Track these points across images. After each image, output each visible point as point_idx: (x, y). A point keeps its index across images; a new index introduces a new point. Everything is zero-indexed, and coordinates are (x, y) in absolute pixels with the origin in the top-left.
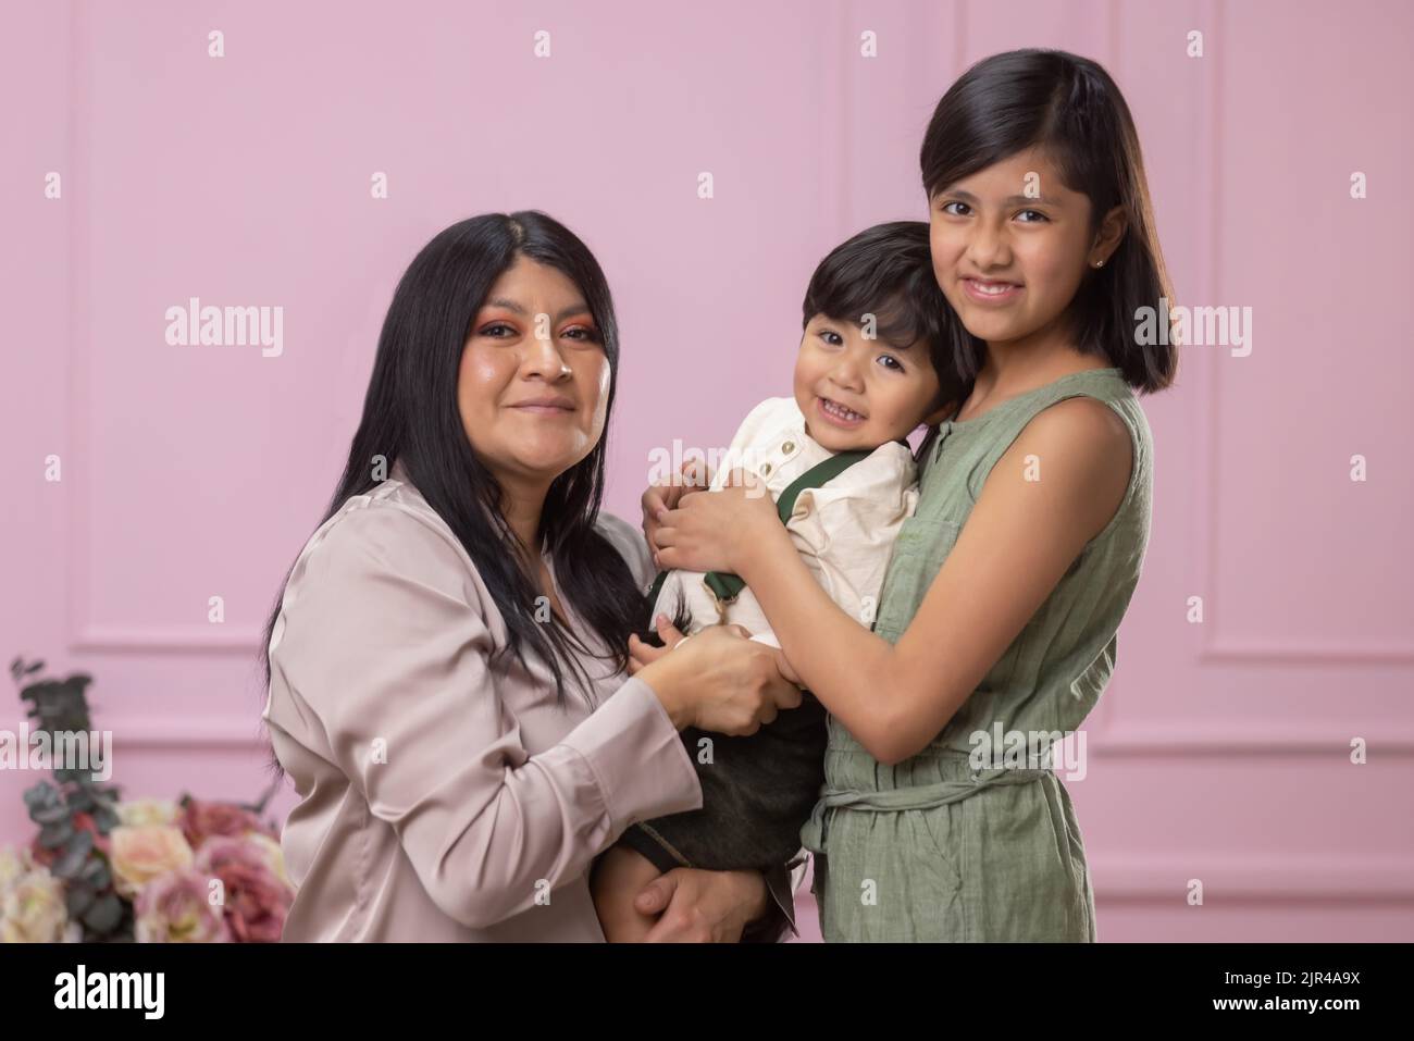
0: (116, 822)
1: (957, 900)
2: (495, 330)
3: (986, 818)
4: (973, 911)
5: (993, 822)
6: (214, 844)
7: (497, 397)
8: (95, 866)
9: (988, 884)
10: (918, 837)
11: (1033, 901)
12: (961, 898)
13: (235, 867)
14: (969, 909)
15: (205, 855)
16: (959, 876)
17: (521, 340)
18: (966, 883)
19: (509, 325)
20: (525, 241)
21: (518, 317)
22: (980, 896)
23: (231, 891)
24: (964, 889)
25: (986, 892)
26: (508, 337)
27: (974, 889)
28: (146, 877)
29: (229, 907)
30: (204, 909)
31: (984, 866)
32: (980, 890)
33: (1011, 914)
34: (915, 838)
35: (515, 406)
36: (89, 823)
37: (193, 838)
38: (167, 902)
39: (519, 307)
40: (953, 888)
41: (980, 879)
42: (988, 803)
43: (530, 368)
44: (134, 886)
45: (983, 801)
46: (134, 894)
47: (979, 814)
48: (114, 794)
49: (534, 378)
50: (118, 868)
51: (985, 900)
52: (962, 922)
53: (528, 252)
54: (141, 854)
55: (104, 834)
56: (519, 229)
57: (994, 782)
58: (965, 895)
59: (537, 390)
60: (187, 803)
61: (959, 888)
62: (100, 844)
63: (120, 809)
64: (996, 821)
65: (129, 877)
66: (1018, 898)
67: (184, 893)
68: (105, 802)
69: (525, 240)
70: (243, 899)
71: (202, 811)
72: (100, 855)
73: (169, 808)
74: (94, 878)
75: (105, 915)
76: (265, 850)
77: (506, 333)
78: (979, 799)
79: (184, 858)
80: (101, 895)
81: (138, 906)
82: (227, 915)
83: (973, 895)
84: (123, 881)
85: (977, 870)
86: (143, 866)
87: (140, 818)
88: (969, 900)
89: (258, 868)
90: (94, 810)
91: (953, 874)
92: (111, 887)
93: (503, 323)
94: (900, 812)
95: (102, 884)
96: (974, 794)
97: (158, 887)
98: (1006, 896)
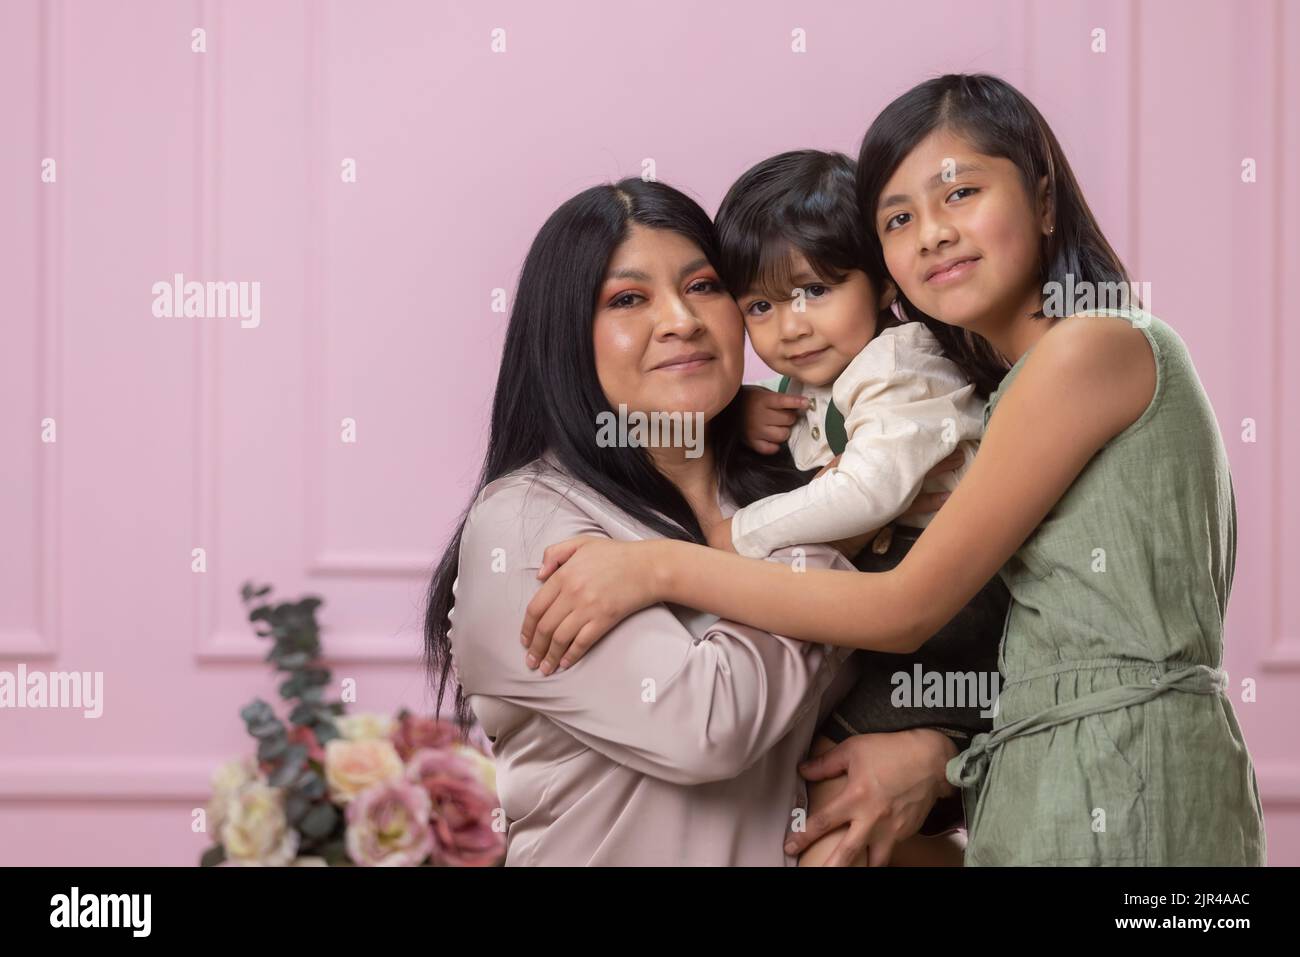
0: (335, 735)
1: (1140, 802)
2: (624, 300)
3: (1167, 724)
4: (1154, 813)
5: (1174, 728)
6: (424, 756)
7: (638, 360)
8: (309, 777)
9: (1169, 787)
10: (1099, 742)
11: (1212, 809)
12: (1143, 800)
13: (443, 778)
14: (1151, 811)
15: (415, 766)
16: (1141, 777)
17: (650, 305)
18: (1148, 786)
19: (636, 292)
20: (635, 210)
21: (641, 284)
22: (1162, 799)
23: (438, 801)
24: (1147, 790)
25: (1167, 795)
26: (638, 304)
27: (1155, 792)
28: (358, 787)
29: (435, 815)
30: (410, 818)
31: (1165, 770)
32: (1162, 792)
33: (1190, 819)
34: (1095, 742)
35: (657, 368)
36: (311, 737)
37: (404, 752)
38: (377, 811)
39: (642, 274)
40: (1135, 789)
41: (1161, 782)
42: (1169, 709)
43: (664, 328)
44: (345, 795)
45: (1164, 706)
46: (346, 803)
47: (1160, 720)
48: (338, 709)
49: (670, 338)
50: (333, 779)
51: (1167, 803)
52: (1144, 822)
53: (641, 219)
54: (353, 766)
55: (322, 746)
56: (627, 198)
57: (1173, 686)
58: (1147, 798)
59: (674, 349)
60: (404, 717)
61: (1142, 789)
62: (317, 755)
63: (341, 723)
64: (1177, 726)
65: (342, 787)
66: (1197, 804)
67: (390, 803)
68: (326, 716)
69: (636, 206)
70: (449, 809)
71: (416, 724)
72: (316, 767)
73: (386, 722)
74: (310, 787)
75: (320, 822)
76: (471, 762)
77: (636, 301)
78: (1159, 702)
79: (394, 771)
80: (316, 803)
81: (350, 814)
82: (433, 823)
83: (1154, 797)
84: (338, 792)
85: (1158, 773)
86: (355, 777)
87: (358, 732)
88: (1151, 802)
89: (466, 779)
90: (314, 724)
91: (1134, 776)
92: (326, 795)
93: (630, 292)
94: (1081, 719)
95: (317, 793)
96: (1154, 698)
97: (368, 797)
98: (1186, 800)
